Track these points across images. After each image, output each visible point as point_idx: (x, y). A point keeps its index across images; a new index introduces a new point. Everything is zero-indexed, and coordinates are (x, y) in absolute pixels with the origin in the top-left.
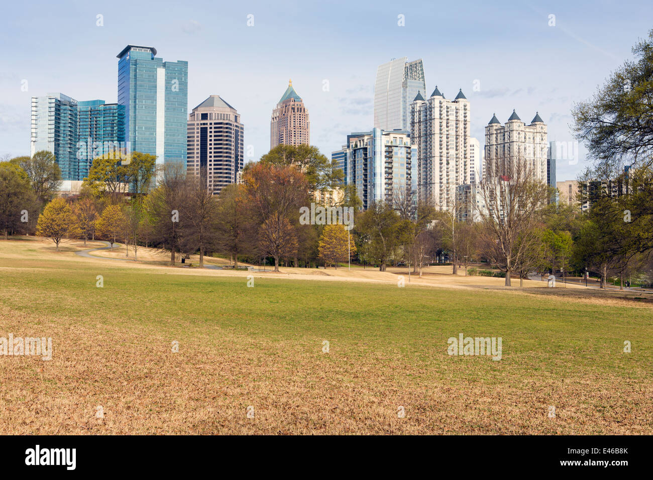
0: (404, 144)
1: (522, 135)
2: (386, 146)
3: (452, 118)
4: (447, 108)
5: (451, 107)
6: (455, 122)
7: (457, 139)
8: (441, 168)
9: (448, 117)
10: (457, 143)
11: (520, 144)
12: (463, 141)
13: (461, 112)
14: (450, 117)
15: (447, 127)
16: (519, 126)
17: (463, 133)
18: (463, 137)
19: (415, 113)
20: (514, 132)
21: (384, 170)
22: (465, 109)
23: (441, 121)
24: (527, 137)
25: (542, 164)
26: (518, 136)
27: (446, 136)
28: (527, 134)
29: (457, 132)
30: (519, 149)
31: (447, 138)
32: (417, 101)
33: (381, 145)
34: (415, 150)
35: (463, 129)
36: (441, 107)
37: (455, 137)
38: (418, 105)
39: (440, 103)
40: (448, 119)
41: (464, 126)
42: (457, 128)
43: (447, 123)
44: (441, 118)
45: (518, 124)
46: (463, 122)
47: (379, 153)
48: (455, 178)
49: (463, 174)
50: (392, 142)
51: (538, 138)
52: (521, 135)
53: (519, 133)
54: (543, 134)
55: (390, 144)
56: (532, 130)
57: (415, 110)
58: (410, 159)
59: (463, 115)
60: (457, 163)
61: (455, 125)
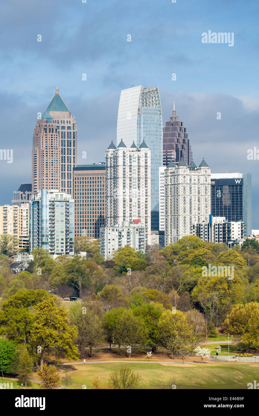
0: (64, 199)
1: (188, 178)
2: (50, 201)
3: (135, 164)
4: (130, 156)
5: (133, 155)
6: (137, 167)
7: (139, 181)
8: (124, 205)
9: (131, 164)
10: (139, 184)
11: (186, 185)
12: (144, 182)
13: (143, 160)
14: (133, 164)
15: (131, 171)
16: (185, 171)
17: (144, 176)
18: (144, 179)
19: (108, 159)
20: (180, 176)
21: (48, 218)
22: (146, 157)
23: (124, 167)
24: (193, 180)
25: (206, 200)
26: (183, 179)
27: (129, 179)
28: (193, 177)
29: (139, 175)
30: (184, 189)
31: (131, 181)
32: (110, 150)
33: (46, 201)
34: (72, 203)
35: (144, 173)
36: (124, 156)
37: (137, 179)
38: (110, 153)
39: (124, 153)
40: (131, 166)
41: (145, 170)
42: (139, 172)
43: (130, 169)
44: (124, 165)
45: (183, 170)
46: (144, 167)
47: (45, 206)
48: (137, 212)
49: (144, 209)
50: (54, 198)
51: (202, 180)
52: (186, 178)
53: (185, 177)
54: (207, 177)
55: (53, 200)
56: (197, 174)
57: (108, 157)
58: (68, 209)
59: (144, 161)
60: (139, 200)
61: (137, 170)
